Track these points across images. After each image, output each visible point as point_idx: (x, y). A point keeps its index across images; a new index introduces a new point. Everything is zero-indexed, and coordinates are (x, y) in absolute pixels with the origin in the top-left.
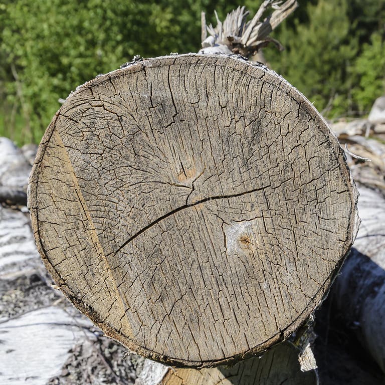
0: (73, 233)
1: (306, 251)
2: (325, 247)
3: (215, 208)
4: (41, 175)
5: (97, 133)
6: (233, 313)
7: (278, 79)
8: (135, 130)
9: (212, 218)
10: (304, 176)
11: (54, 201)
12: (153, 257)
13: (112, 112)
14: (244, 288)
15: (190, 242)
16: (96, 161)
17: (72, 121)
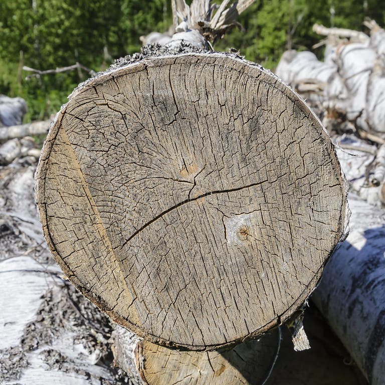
0: (81, 227)
1: (301, 241)
2: (319, 238)
3: (215, 202)
4: (48, 172)
5: (103, 131)
6: (233, 301)
7: (274, 78)
8: (139, 128)
9: (213, 211)
10: (299, 171)
11: (62, 197)
12: (158, 250)
13: (116, 111)
14: (244, 276)
15: (192, 234)
16: (102, 158)
17: (77, 120)
